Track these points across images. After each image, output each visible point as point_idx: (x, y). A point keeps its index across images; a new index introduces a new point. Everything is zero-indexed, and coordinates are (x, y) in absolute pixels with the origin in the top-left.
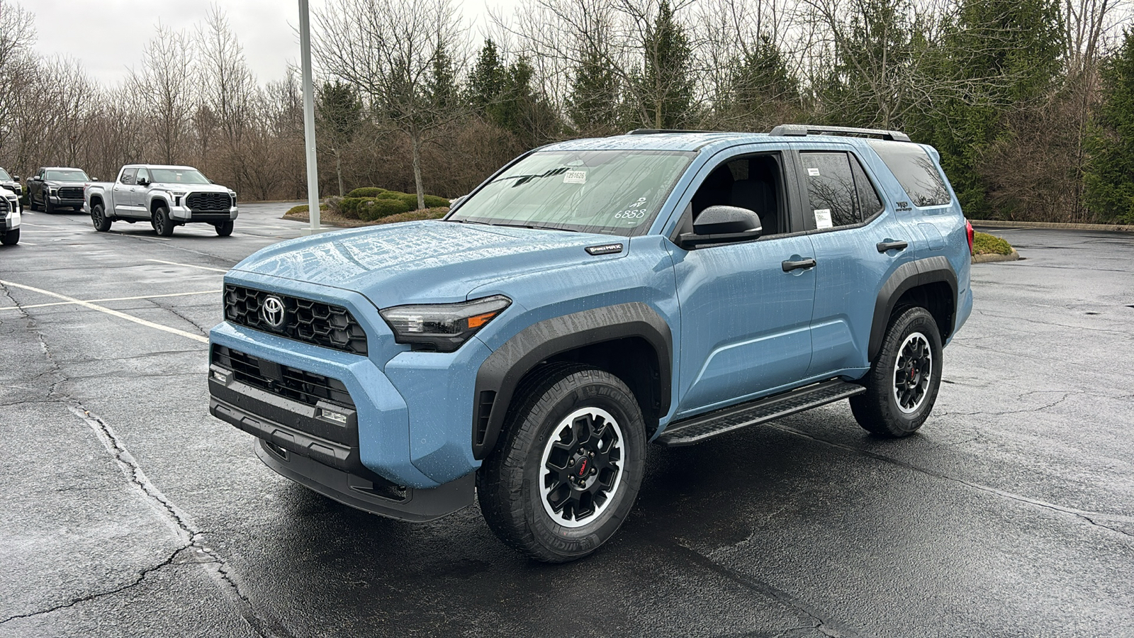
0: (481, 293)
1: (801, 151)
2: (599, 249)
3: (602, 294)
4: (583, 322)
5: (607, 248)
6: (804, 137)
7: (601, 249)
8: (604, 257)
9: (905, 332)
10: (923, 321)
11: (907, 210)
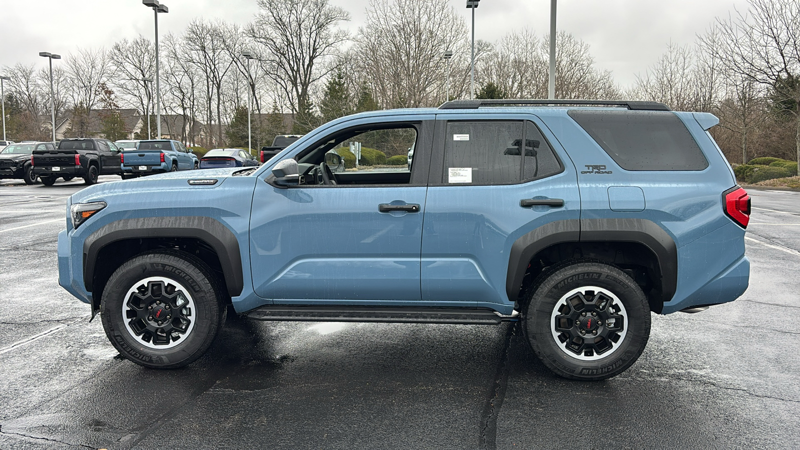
0: (95, 199)
1: (449, 121)
2: (196, 182)
3: (172, 208)
4: (150, 224)
5: (203, 181)
6: (476, 110)
7: (199, 181)
8: (197, 187)
9: (562, 283)
10: (599, 277)
11: (603, 173)
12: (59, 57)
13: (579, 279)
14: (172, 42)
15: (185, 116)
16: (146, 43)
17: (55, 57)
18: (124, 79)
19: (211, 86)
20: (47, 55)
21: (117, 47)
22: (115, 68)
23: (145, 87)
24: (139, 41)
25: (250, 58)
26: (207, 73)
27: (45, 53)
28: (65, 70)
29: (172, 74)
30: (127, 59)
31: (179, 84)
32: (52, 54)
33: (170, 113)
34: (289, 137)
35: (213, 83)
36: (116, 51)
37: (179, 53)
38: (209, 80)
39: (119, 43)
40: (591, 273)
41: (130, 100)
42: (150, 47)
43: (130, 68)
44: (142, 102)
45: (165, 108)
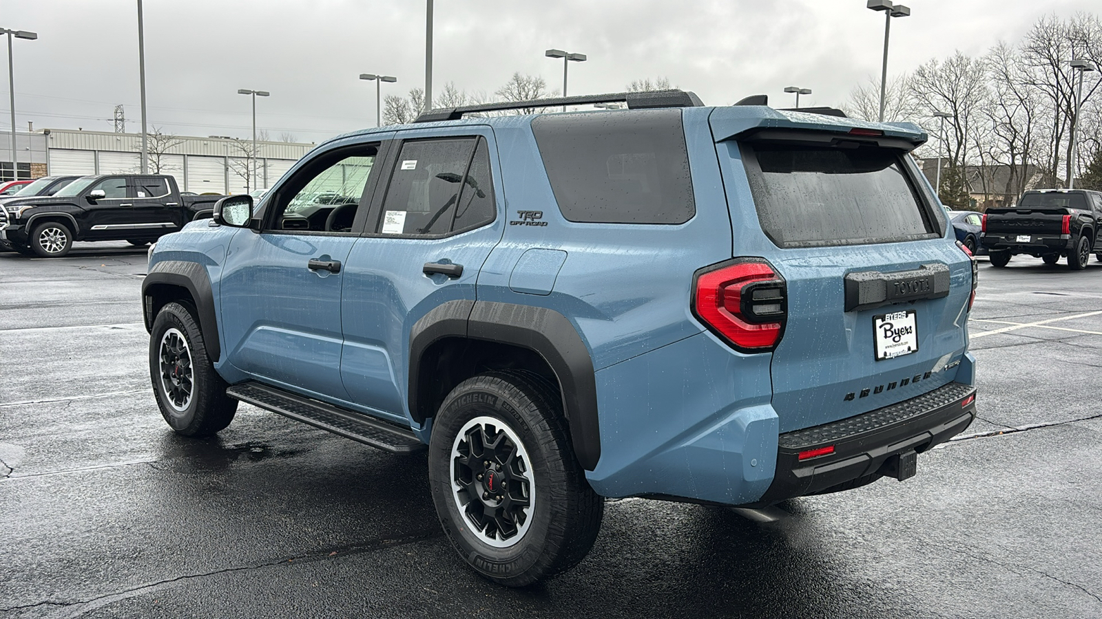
9: (456, 404)
10: (495, 402)
11: (538, 224)
12: (809, 92)
13: (472, 402)
14: (1002, 56)
15: (1013, 166)
16: (965, 62)
17: (803, 92)
18: (926, 116)
19: (1063, 119)
20: (793, 90)
21: (921, 73)
22: (916, 101)
23: (955, 126)
24: (954, 60)
25: (1085, 70)
26: (1057, 101)
27: (791, 88)
28: (851, 108)
29: (1002, 105)
30: (934, 88)
31: (1010, 119)
32: (800, 88)
33: (988, 161)
34: (1047, 193)
35: (1066, 115)
36: (918, 78)
37: (1013, 71)
38: (1060, 110)
39: (925, 66)
40: (487, 394)
41: (933, 145)
42: (969, 67)
43: (938, 101)
44: (949, 147)
45: (981, 155)
